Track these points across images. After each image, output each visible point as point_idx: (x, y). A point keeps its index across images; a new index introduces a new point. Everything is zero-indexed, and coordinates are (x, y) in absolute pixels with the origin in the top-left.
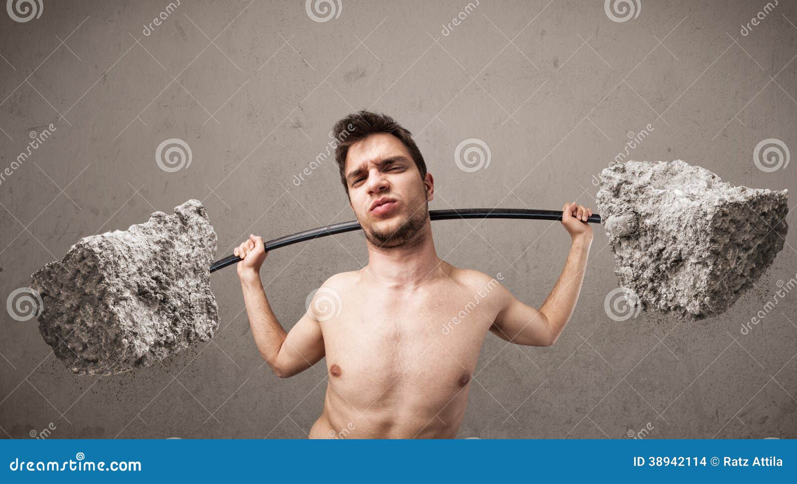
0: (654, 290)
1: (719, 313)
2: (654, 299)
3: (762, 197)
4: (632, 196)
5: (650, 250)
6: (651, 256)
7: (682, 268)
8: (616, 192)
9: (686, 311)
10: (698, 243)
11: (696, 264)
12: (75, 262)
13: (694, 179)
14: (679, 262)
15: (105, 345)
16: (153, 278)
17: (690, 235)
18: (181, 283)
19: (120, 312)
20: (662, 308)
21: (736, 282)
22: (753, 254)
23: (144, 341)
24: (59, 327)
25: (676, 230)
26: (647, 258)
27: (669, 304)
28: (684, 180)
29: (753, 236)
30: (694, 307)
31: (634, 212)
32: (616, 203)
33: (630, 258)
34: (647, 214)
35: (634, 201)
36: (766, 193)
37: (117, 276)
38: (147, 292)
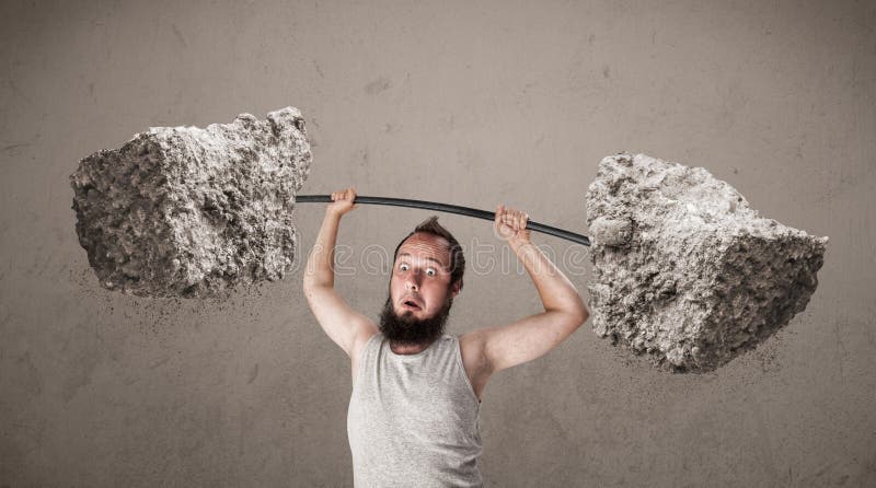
0: (632, 323)
1: (705, 371)
2: (629, 333)
3: (794, 239)
4: (634, 198)
5: (639, 270)
6: (638, 279)
7: (674, 303)
8: (615, 189)
9: (665, 358)
10: (700, 277)
11: (692, 302)
12: (135, 155)
13: (716, 196)
14: (671, 294)
15: (152, 262)
16: (225, 193)
17: (694, 264)
18: (257, 205)
19: (178, 226)
20: (637, 347)
21: (737, 337)
22: (765, 308)
23: (199, 266)
24: (100, 230)
25: (677, 254)
26: (633, 280)
27: (646, 345)
28: (703, 194)
29: (772, 285)
30: (676, 356)
31: (630, 218)
32: (611, 203)
33: (611, 275)
34: (646, 226)
35: (634, 205)
36: (800, 235)
37: (183, 182)
38: (216, 208)
